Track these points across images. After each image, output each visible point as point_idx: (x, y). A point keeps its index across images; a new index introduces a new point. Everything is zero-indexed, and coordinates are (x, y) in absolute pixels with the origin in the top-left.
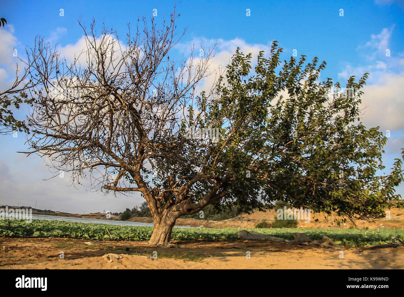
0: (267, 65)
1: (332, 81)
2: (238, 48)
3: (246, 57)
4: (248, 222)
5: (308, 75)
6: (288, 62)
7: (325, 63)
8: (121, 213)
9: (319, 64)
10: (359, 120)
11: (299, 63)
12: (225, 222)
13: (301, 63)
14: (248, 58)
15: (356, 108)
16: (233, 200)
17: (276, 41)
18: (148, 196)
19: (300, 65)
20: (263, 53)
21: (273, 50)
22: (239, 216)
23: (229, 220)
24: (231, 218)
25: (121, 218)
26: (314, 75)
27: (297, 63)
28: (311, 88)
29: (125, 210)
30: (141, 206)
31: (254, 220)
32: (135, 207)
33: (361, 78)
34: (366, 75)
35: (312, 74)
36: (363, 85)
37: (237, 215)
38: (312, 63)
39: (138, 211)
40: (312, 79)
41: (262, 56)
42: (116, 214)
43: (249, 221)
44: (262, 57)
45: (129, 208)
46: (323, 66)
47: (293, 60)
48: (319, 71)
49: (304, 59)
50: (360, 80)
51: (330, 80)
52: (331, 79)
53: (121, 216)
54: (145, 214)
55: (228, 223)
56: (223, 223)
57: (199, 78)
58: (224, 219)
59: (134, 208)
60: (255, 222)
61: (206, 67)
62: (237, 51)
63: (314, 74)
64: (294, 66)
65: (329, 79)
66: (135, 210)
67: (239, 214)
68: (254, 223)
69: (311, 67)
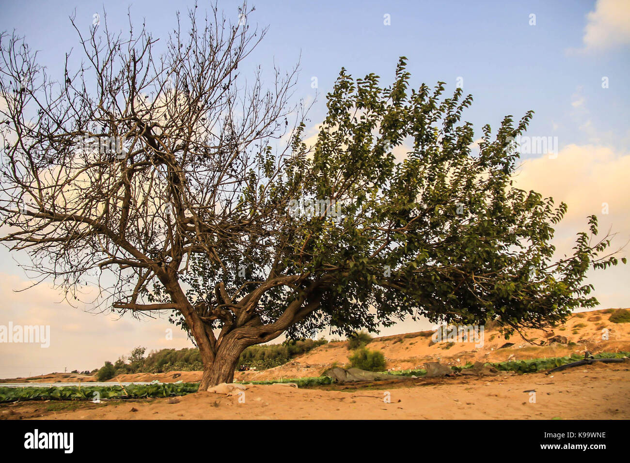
0: (385, 97)
1: (471, 127)
2: (343, 68)
3: (365, 79)
4: (308, 369)
5: (444, 115)
6: (417, 92)
7: (470, 97)
8: (96, 370)
9: (461, 100)
10: (511, 184)
11: (435, 93)
12: (271, 372)
13: (437, 93)
15: (511, 165)
17: (404, 58)
18: (191, 317)
19: (435, 96)
20: (377, 79)
21: (400, 70)
22: (292, 361)
23: (276, 368)
24: (279, 365)
25: (98, 378)
26: (453, 116)
27: (431, 94)
28: (448, 134)
29: (104, 365)
30: (131, 355)
31: (315, 365)
32: (121, 358)
33: (523, 119)
34: (529, 115)
35: (451, 113)
36: (522, 131)
37: (288, 359)
38: (452, 97)
39: (126, 366)
40: (450, 122)
41: (376, 84)
42: (87, 373)
43: (308, 367)
44: (375, 86)
45: (110, 361)
46: (469, 103)
47: (424, 90)
48: (461, 108)
49: (442, 89)
50: (521, 121)
51: (469, 126)
52: (471, 124)
53: (99, 375)
54: (139, 369)
55: (276, 373)
56: (268, 373)
57: (272, 119)
58: (268, 368)
59: (120, 361)
60: (319, 368)
61: (283, 100)
62: (342, 72)
63: (453, 113)
64: (427, 99)
65: (468, 124)
66: (120, 365)
67: (291, 358)
68: (319, 370)
69: (450, 104)
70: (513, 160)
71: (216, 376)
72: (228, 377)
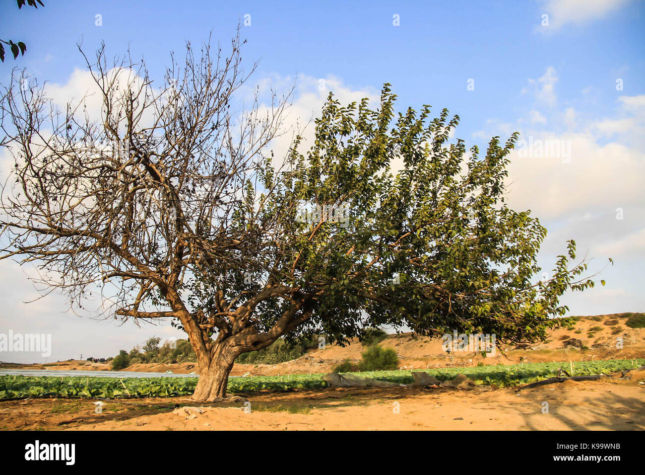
0: (373, 119)
1: (463, 143)
2: (331, 93)
3: (348, 108)
4: (321, 364)
5: (433, 135)
6: (404, 115)
7: (457, 117)
8: (111, 359)
9: (449, 119)
10: (503, 201)
11: (421, 116)
12: (285, 367)
13: (423, 116)
14: (350, 109)
15: (500, 184)
16: (314, 326)
17: (388, 84)
18: (189, 325)
19: (421, 119)
20: (366, 101)
21: (384, 97)
22: (306, 355)
23: (290, 361)
24: (293, 359)
25: (112, 366)
26: (441, 136)
27: (418, 117)
28: (437, 154)
29: (119, 354)
30: (145, 345)
31: (329, 360)
32: (136, 348)
33: (509, 140)
34: (515, 136)
35: (439, 134)
36: (511, 150)
37: (302, 354)
38: (439, 118)
39: (140, 355)
40: (439, 142)
41: (365, 106)
42: (103, 361)
43: (321, 362)
44: (365, 108)
45: (125, 350)
46: (456, 122)
47: (411, 113)
48: (449, 129)
49: (428, 111)
50: (507, 143)
51: (461, 142)
52: (463, 141)
53: (113, 364)
54: (153, 359)
55: (289, 367)
56: (281, 367)
57: (268, 139)
58: (282, 361)
59: (134, 350)
60: (332, 364)
61: (279, 122)
62: (330, 97)
63: (441, 133)
64: (414, 122)
65: (460, 140)
66: (135, 353)
67: (305, 352)
68: (331, 366)
69: (438, 123)
70: (501, 178)
71: (211, 381)
72: (222, 382)
